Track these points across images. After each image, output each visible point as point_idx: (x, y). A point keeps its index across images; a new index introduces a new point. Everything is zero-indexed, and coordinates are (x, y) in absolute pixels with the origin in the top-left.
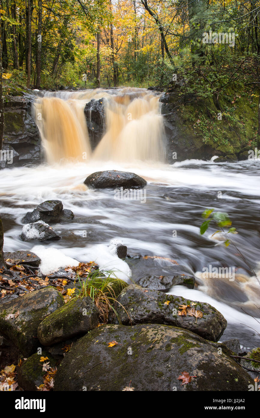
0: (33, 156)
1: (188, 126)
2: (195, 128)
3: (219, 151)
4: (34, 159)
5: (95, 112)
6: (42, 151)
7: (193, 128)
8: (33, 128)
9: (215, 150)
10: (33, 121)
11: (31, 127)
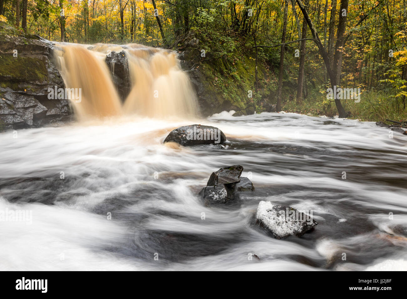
0: (61, 110)
1: (209, 82)
2: (215, 84)
3: (235, 106)
4: (62, 115)
5: (119, 64)
6: (70, 105)
7: (214, 84)
8: (58, 78)
9: (232, 105)
10: (57, 70)
11: (56, 76)
